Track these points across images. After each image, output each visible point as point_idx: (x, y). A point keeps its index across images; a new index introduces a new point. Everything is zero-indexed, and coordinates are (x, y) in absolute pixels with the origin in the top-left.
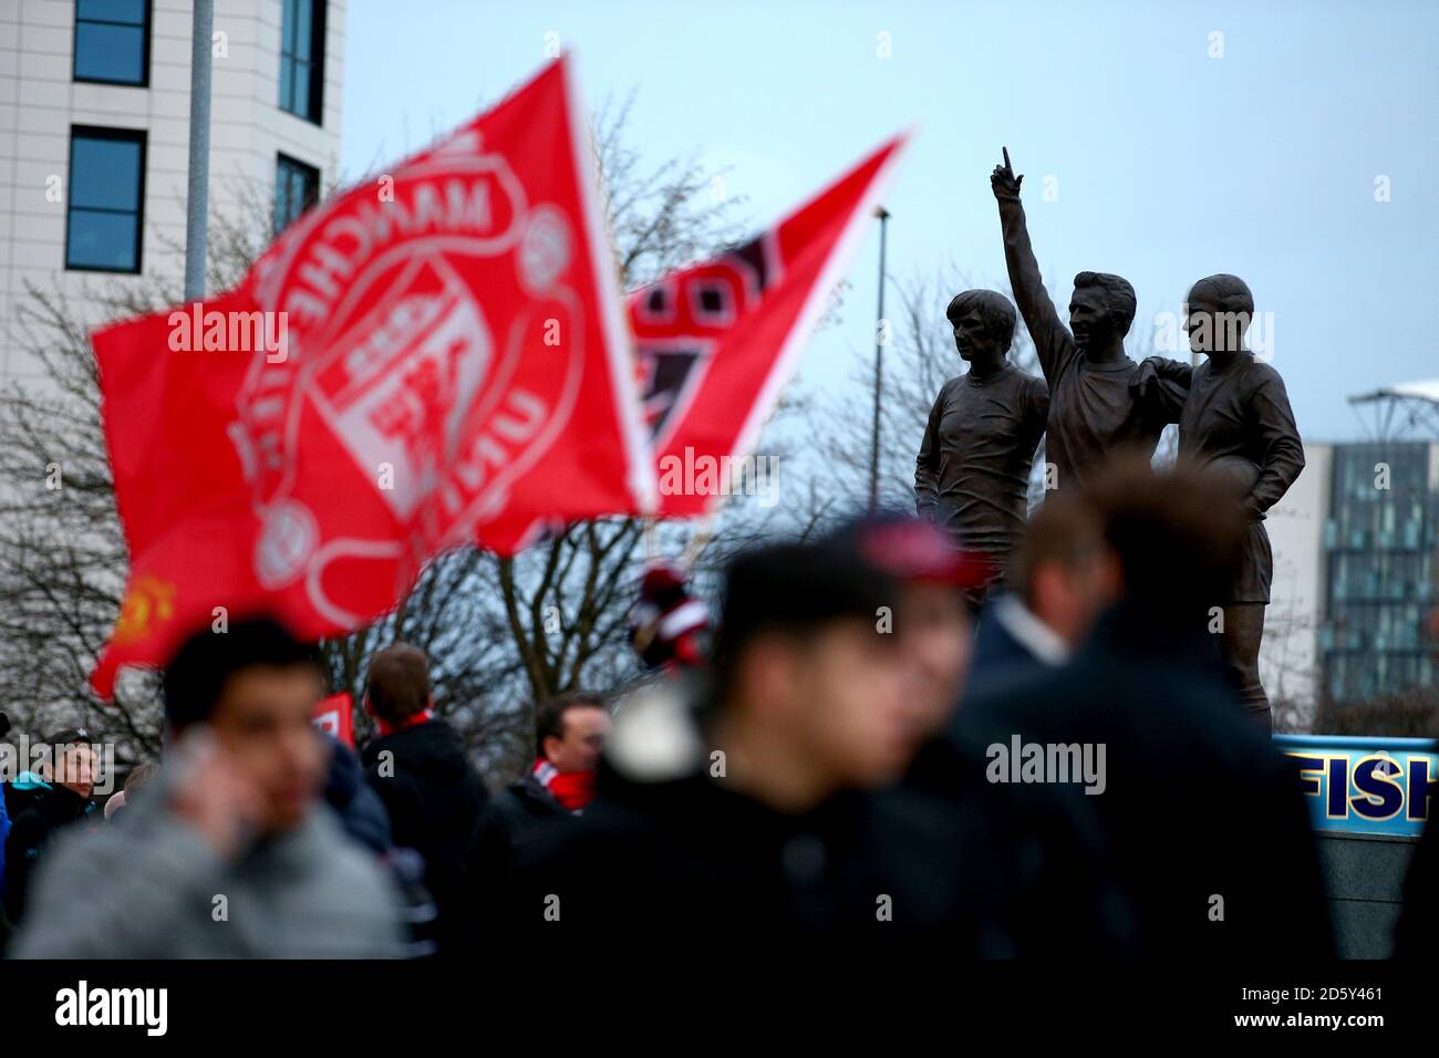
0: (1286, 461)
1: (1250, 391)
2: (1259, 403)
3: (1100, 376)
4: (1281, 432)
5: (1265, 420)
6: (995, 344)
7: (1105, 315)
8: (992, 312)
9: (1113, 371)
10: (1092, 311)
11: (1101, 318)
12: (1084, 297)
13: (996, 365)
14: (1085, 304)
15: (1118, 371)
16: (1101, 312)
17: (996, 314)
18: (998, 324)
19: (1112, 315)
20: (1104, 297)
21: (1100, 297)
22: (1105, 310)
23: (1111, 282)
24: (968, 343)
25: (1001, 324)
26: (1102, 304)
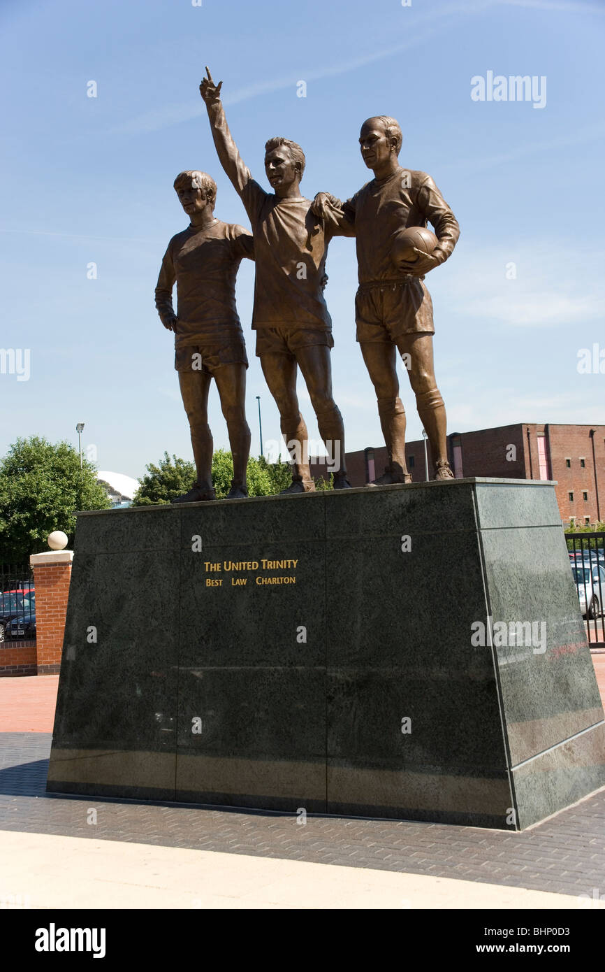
0: (452, 227)
1: (417, 186)
2: (426, 193)
3: (290, 205)
4: (445, 210)
5: (432, 203)
6: (207, 204)
7: (290, 164)
8: (204, 182)
9: (298, 203)
10: (282, 161)
11: (288, 165)
12: (276, 151)
13: (208, 218)
14: (277, 156)
15: (302, 202)
16: (287, 161)
17: (207, 183)
18: (209, 190)
19: (293, 164)
20: (288, 152)
21: (286, 151)
22: (290, 160)
23: (292, 143)
24: (191, 202)
25: (211, 190)
26: (287, 156)
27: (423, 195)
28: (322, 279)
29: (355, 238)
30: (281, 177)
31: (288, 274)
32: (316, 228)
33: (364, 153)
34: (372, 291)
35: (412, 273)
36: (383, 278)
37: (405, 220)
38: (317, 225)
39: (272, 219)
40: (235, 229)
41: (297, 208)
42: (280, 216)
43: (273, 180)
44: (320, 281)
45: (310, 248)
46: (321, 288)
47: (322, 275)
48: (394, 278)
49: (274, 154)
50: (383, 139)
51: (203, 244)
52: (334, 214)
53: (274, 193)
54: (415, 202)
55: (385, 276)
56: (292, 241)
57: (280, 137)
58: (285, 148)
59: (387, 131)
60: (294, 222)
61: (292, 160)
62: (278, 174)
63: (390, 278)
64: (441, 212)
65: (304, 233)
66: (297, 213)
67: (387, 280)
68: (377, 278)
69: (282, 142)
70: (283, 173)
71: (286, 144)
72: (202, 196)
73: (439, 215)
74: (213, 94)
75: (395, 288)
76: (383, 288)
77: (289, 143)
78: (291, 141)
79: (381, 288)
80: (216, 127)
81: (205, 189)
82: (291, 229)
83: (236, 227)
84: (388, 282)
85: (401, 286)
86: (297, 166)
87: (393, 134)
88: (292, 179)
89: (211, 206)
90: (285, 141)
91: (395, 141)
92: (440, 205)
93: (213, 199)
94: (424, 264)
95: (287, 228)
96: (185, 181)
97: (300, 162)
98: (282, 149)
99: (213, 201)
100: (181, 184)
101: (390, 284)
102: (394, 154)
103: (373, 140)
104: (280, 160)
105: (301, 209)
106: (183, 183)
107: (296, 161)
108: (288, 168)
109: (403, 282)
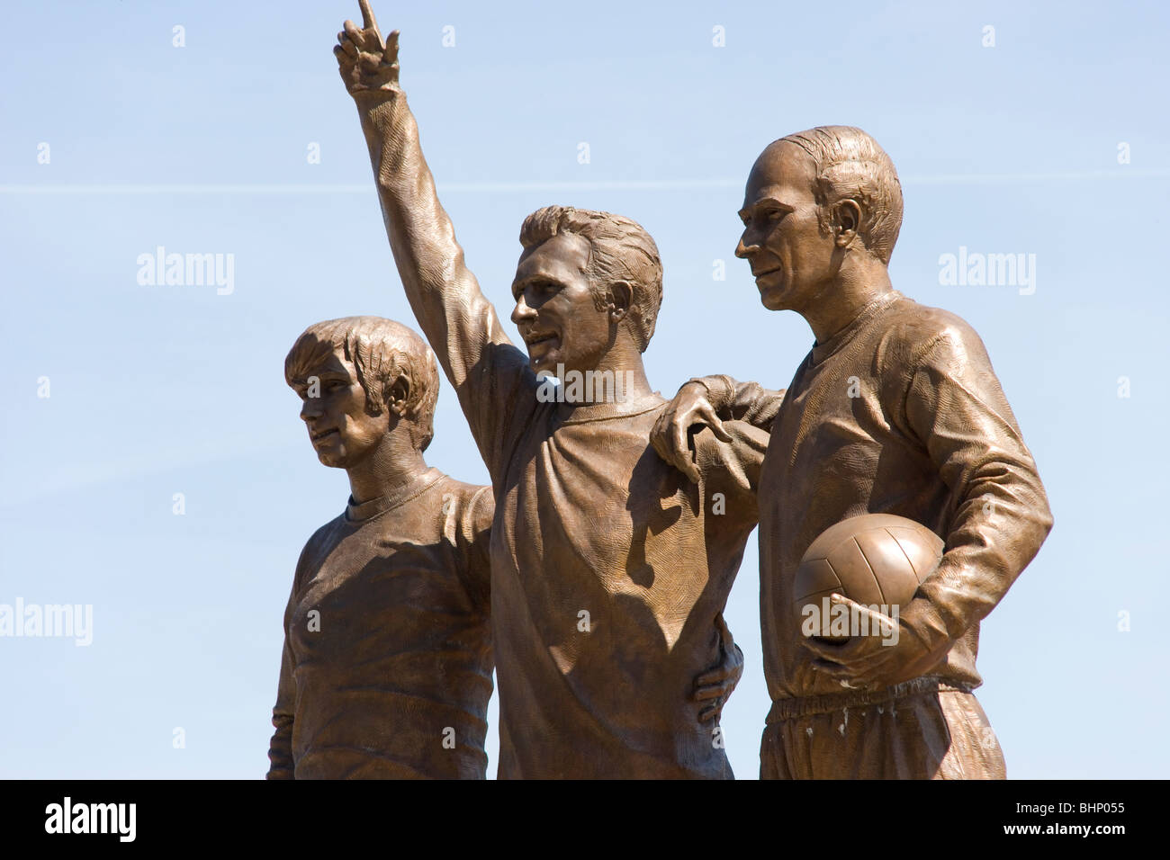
1: (904, 366)
2: (927, 390)
3: (591, 430)
4: (983, 447)
5: (949, 426)
6: (390, 427)
7: (589, 293)
8: (376, 356)
9: (620, 418)
10: (559, 287)
11: (580, 300)
12: (541, 257)
13: (397, 473)
14: (543, 271)
15: (631, 416)
16: (579, 287)
17: (386, 359)
18: (393, 379)
19: (605, 293)
20: (585, 253)
21: (575, 253)
22: (589, 283)
23: (596, 221)
24: (331, 427)
25: (401, 380)
26: (580, 269)
27: (919, 397)
28: (696, 679)
30: (556, 337)
31: (566, 668)
32: (666, 503)
34: (785, 734)
35: (850, 678)
36: (805, 686)
37: (867, 485)
38: (672, 493)
39: (532, 479)
40: (479, 506)
41: (613, 440)
42: (555, 468)
44: (686, 685)
45: (644, 575)
47: (699, 663)
49: (533, 265)
51: (371, 563)
52: (738, 453)
54: (898, 420)
55: (812, 682)
56: (578, 555)
57: (557, 206)
58: (573, 243)
59: (819, 181)
60: (593, 486)
61: (594, 280)
62: (547, 331)
63: (828, 688)
64: (970, 456)
65: (621, 527)
66: (609, 454)
67: (818, 696)
68: (793, 688)
69: (563, 221)
70: (561, 327)
71: (574, 228)
72: (368, 402)
73: (962, 466)
74: (376, 73)
75: (846, 722)
76: (812, 721)
77: (589, 224)
78: (595, 217)
79: (807, 724)
80: (382, 179)
81: (378, 378)
82: (580, 513)
83: (481, 497)
84: (825, 704)
85: (864, 714)
86: (623, 295)
87: (842, 191)
88: (598, 341)
89: (410, 430)
90: (572, 218)
91: (849, 214)
92: (974, 430)
93: (414, 407)
94: (872, 651)
95: (569, 511)
96: (312, 359)
97: (628, 283)
98: (561, 247)
99: (418, 412)
100: (298, 368)
101: (831, 709)
102: (857, 254)
103: (773, 219)
104: (554, 286)
105: (624, 440)
106: (304, 365)
107: (613, 282)
108: (580, 309)
109: (870, 701)
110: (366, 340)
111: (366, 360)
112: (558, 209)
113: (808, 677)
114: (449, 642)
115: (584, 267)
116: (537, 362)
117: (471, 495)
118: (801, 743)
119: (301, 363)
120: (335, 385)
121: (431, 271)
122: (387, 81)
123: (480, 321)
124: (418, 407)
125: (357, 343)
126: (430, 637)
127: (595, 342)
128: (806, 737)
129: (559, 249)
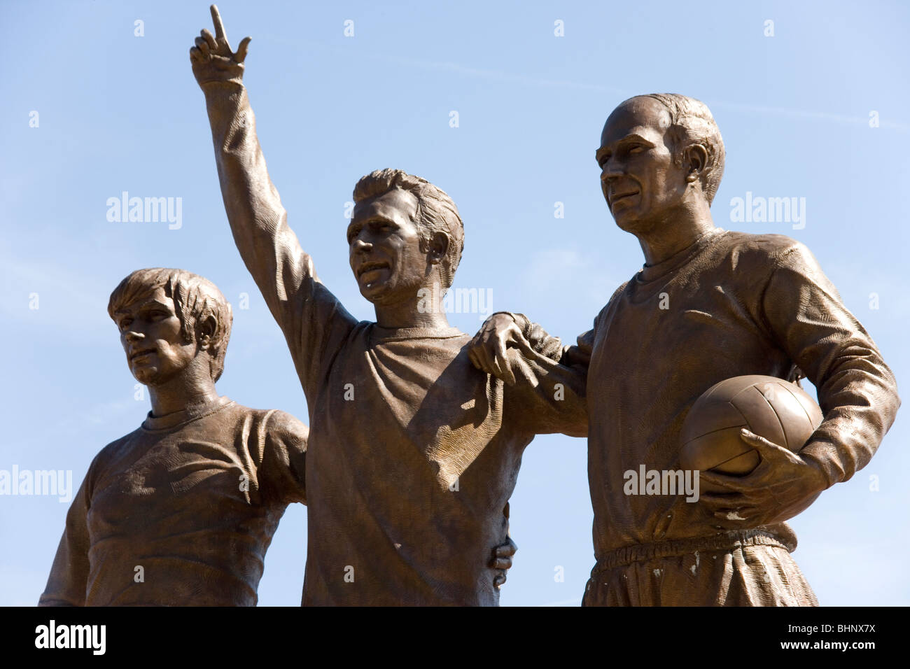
1: (761, 270)
2: (786, 288)
3: (412, 344)
4: (846, 333)
5: (808, 316)
6: (196, 354)
7: (417, 236)
8: (193, 296)
9: (434, 338)
10: (395, 228)
11: (410, 240)
12: (378, 204)
13: (199, 393)
14: (381, 214)
15: (442, 338)
16: (409, 230)
17: (200, 301)
18: (204, 317)
19: (429, 239)
20: (414, 206)
21: (407, 205)
22: (417, 228)
23: (424, 184)
24: (150, 348)
25: (210, 319)
26: (411, 218)
27: (779, 294)
28: (494, 550)
29: (586, 439)
30: (389, 267)
33: (609, 184)
34: (629, 575)
35: (741, 510)
36: (658, 531)
40: (271, 422)
41: (430, 352)
42: (380, 371)
43: (366, 277)
44: (486, 555)
46: (489, 575)
47: (496, 538)
48: (693, 532)
49: (373, 211)
50: (662, 151)
53: (373, 319)
54: (755, 313)
55: (665, 528)
57: (392, 169)
58: (406, 197)
59: (674, 126)
60: (416, 385)
61: (422, 228)
62: (381, 262)
63: (680, 534)
64: (835, 338)
66: (428, 363)
67: (670, 541)
68: (641, 535)
69: (398, 181)
70: (395, 259)
71: (407, 186)
72: (182, 331)
73: (833, 345)
74: (225, 69)
75: (698, 563)
76: (661, 562)
77: (417, 185)
78: (422, 181)
79: (654, 566)
80: (226, 149)
81: (192, 314)
82: (406, 405)
83: (272, 415)
84: (676, 548)
85: (715, 557)
86: (441, 243)
87: (693, 137)
88: (419, 276)
89: (210, 362)
90: (405, 178)
91: (697, 157)
92: (833, 321)
93: (216, 343)
94: (778, 481)
95: (396, 403)
96: (138, 293)
97: (447, 234)
98: (396, 198)
99: (218, 348)
100: (125, 300)
101: (681, 553)
102: (697, 192)
103: (635, 153)
104: (389, 226)
105: (440, 354)
106: (131, 297)
107: (435, 231)
108: (409, 247)
109: (721, 546)
110: (186, 285)
111: (185, 299)
112: (393, 170)
113: (661, 524)
114: (242, 526)
115: (414, 215)
116: (369, 286)
117: (264, 413)
118: (648, 581)
119: (128, 295)
120: (157, 315)
121: (264, 221)
122: (234, 77)
123: (302, 264)
124: (218, 345)
125: (178, 286)
126: (227, 519)
127: (417, 277)
128: (653, 577)
129: (395, 199)
